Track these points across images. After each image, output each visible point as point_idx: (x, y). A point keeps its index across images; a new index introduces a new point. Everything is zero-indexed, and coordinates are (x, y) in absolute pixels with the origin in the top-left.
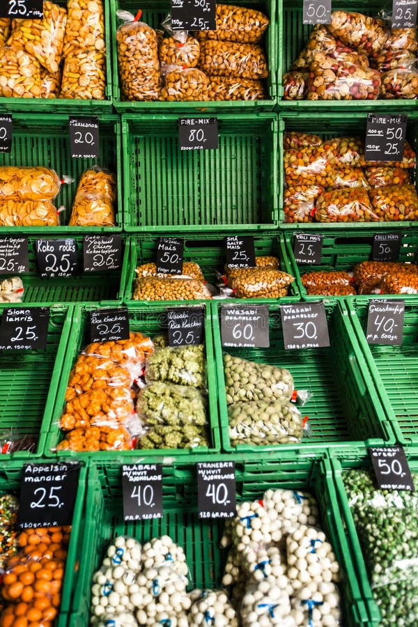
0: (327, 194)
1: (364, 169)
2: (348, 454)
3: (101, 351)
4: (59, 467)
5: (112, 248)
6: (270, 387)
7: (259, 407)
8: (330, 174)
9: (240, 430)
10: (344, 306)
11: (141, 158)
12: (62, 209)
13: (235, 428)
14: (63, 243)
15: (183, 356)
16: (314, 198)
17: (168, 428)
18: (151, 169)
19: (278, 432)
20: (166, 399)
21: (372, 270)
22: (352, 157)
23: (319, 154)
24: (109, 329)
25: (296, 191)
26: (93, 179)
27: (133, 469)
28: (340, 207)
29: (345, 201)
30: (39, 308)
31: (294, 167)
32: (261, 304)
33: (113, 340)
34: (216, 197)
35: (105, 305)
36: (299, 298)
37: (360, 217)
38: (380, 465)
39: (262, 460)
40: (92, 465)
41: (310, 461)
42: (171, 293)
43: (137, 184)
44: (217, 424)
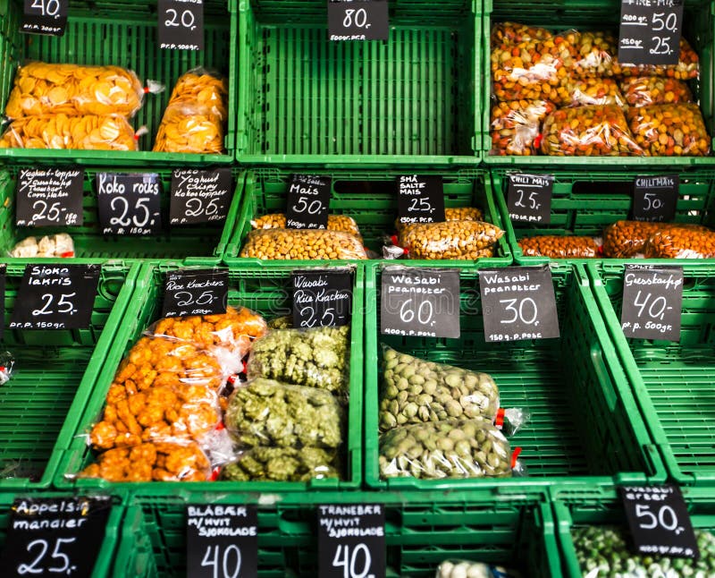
0: (559, 112)
1: (619, 79)
2: (584, 496)
3: (176, 331)
4: (75, 506)
5: (217, 190)
6: (459, 400)
7: (437, 430)
8: (564, 81)
9: (402, 465)
10: (582, 272)
11: (271, 59)
12: (143, 130)
13: (394, 460)
14: (140, 180)
15: (311, 341)
16: (539, 119)
17: (274, 451)
18: (286, 76)
19: (469, 470)
20: (275, 404)
21: (631, 232)
22: (599, 59)
23: (546, 50)
24: (194, 299)
25: (511, 108)
26: (194, 85)
27: (206, 514)
28: (580, 131)
29: (588, 122)
30: (84, 266)
31: (507, 68)
32: (447, 268)
33: (199, 315)
34: (386, 121)
35: (192, 264)
36: (510, 261)
37: (612, 149)
38: (639, 514)
39: (432, 503)
40: (135, 504)
41: (517, 507)
42: (302, 250)
43: (264, 99)
44: (359, 444)
